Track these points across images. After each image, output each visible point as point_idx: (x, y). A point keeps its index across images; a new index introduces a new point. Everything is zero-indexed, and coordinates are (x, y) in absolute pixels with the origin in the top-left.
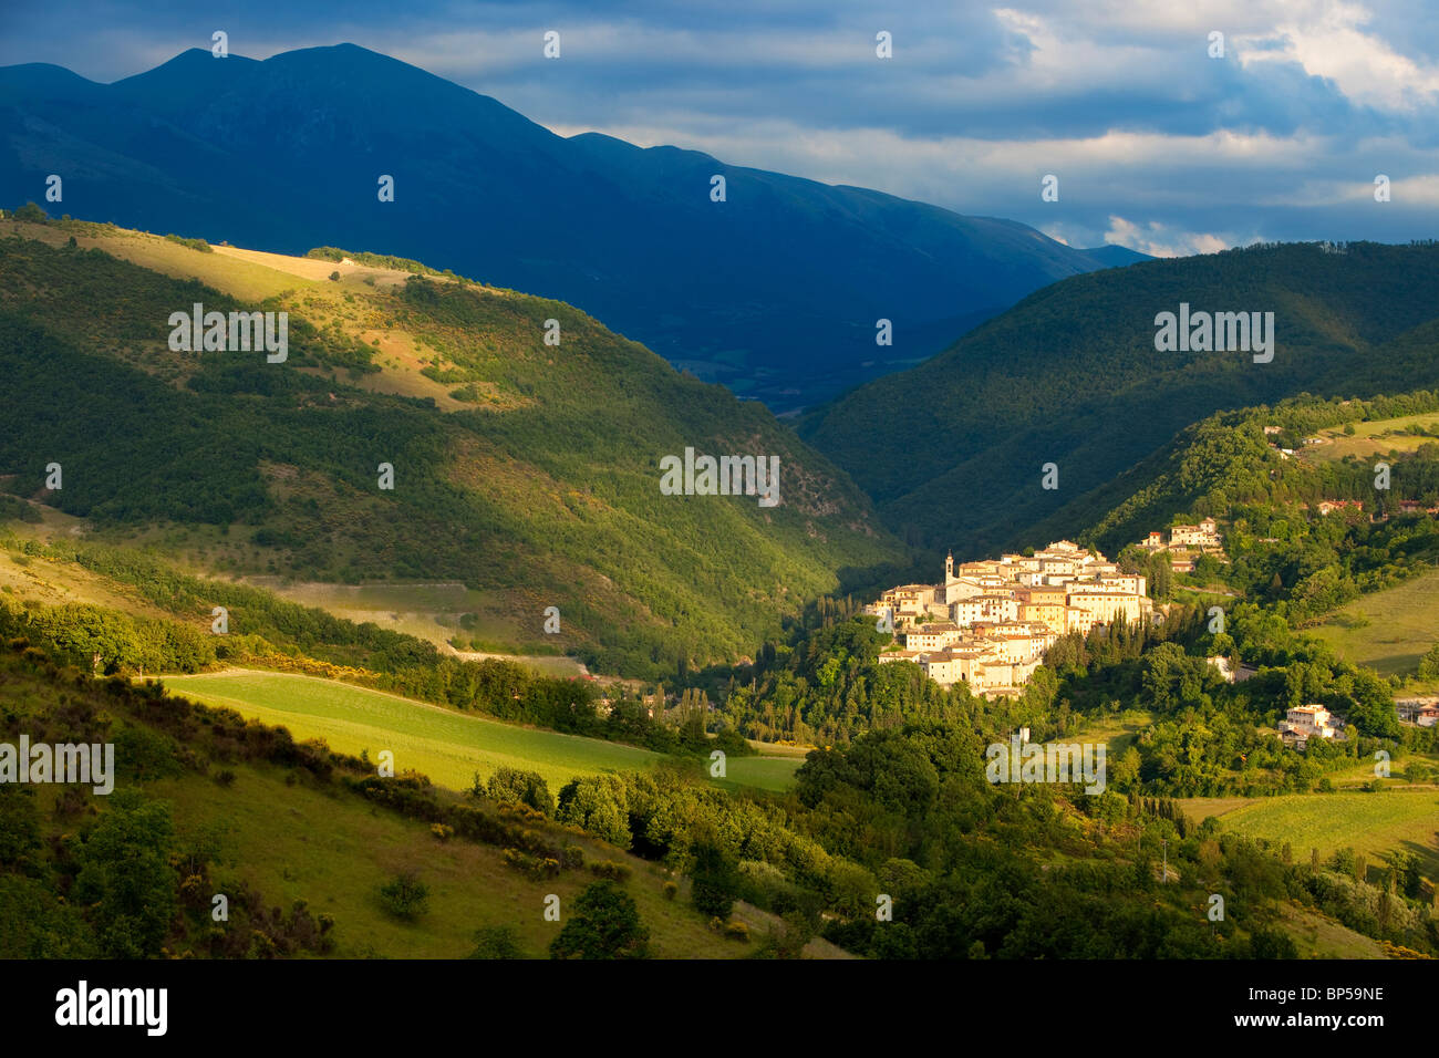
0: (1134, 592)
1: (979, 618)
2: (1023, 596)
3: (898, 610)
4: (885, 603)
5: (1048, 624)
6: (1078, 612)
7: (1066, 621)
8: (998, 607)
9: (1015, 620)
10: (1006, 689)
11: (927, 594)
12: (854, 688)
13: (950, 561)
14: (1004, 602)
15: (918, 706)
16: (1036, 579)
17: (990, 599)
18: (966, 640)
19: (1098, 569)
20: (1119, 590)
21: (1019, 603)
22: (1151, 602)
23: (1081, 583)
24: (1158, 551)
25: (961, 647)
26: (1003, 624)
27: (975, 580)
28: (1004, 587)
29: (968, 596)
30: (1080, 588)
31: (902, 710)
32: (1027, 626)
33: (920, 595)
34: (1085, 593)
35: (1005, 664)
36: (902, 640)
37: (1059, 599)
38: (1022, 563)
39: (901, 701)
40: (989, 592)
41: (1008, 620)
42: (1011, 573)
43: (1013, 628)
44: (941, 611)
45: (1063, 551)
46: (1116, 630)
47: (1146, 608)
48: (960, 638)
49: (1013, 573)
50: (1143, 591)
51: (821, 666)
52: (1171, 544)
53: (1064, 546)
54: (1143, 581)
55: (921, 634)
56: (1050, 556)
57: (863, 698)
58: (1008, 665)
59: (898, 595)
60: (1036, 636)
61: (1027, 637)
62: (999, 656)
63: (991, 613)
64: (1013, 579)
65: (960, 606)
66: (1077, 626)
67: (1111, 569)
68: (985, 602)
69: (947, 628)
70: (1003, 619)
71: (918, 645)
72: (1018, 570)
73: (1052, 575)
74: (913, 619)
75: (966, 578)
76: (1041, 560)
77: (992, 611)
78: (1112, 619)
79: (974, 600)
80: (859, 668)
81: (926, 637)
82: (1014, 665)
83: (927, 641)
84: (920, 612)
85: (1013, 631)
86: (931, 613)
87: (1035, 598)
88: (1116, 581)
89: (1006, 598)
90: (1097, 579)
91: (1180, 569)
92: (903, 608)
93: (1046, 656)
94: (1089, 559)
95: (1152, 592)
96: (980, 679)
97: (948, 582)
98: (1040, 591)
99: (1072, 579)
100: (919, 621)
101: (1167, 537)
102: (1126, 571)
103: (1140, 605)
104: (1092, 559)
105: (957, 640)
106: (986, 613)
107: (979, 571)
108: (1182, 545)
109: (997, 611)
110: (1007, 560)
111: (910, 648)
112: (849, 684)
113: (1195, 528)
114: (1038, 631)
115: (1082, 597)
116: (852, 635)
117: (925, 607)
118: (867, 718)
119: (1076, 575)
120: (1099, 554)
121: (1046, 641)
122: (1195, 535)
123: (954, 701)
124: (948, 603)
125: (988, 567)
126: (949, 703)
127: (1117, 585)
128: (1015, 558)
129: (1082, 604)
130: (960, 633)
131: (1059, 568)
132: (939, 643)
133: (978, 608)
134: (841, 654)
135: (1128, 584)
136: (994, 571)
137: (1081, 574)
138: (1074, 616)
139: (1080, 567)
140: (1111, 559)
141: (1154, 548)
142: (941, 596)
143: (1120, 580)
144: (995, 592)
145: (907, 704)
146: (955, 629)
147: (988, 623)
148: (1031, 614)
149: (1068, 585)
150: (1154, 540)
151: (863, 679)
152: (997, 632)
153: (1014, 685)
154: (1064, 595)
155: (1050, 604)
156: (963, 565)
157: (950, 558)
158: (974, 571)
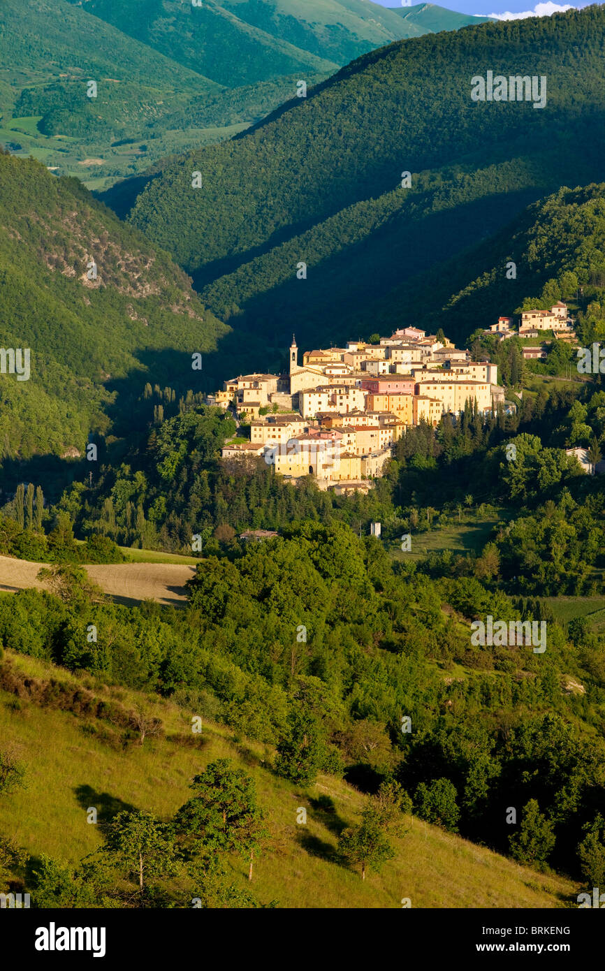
0: (485, 380)
1: (325, 408)
2: (371, 386)
3: (241, 401)
4: (227, 394)
5: (396, 414)
6: (428, 402)
7: (415, 411)
8: (344, 397)
9: (363, 410)
10: (355, 482)
11: (271, 383)
12: (197, 483)
13: (294, 349)
14: (351, 391)
15: (264, 501)
16: (384, 368)
17: (337, 390)
18: (312, 431)
19: (447, 356)
20: (470, 378)
21: (367, 393)
22: (502, 390)
23: (430, 371)
24: (508, 336)
25: (306, 438)
26: (349, 415)
27: (320, 368)
28: (351, 375)
29: (314, 385)
30: (429, 377)
31: (248, 505)
32: (374, 416)
33: (263, 385)
34: (434, 382)
35: (355, 456)
36: (245, 432)
37: (408, 387)
38: (368, 351)
39: (247, 496)
40: (335, 381)
41: (355, 410)
42: (357, 361)
43: (361, 419)
44: (284, 401)
45: (410, 338)
46: (467, 421)
47: (497, 397)
48: (306, 430)
49: (360, 361)
50: (494, 379)
51: (162, 460)
52: (521, 329)
53: (411, 332)
54: (494, 369)
55: (266, 425)
56: (398, 342)
57: (207, 492)
58: (357, 457)
59: (240, 386)
60: (384, 427)
61: (375, 428)
62: (347, 447)
63: (338, 404)
64: (359, 367)
65: (306, 396)
66: (427, 416)
67: (461, 356)
68: (331, 392)
69: (293, 419)
70: (350, 410)
71: (263, 437)
72: (364, 358)
73: (400, 363)
74: (256, 409)
75: (310, 366)
76: (388, 347)
77: (338, 401)
78: (463, 409)
79: (320, 389)
80: (202, 461)
81: (271, 428)
82: (363, 457)
83: (272, 433)
84: (264, 402)
85: (361, 422)
86: (275, 404)
87: (383, 387)
88: (465, 369)
89: (353, 387)
90: (447, 366)
91: (532, 355)
92: (247, 399)
93: (395, 447)
94: (437, 346)
95: (502, 380)
96: (328, 472)
97: (292, 372)
98: (388, 380)
99: (420, 367)
100: (262, 412)
101: (516, 322)
102: (476, 360)
103: (492, 394)
104: (441, 346)
105: (303, 431)
106: (333, 403)
107: (325, 359)
108: (533, 330)
109: (344, 400)
110: (353, 348)
111: (254, 440)
112: (191, 480)
113: (546, 312)
114: (386, 422)
115: (432, 386)
116: (193, 427)
117: (269, 397)
118: (212, 514)
119: (425, 363)
120: (447, 340)
121: (395, 432)
122: (546, 320)
123: (302, 494)
124: (293, 391)
125: (333, 355)
126: (297, 498)
127: (468, 373)
128: (361, 345)
129: (431, 394)
130: (306, 424)
131: (407, 355)
132: (286, 434)
133: (325, 398)
134: (183, 447)
135: (479, 371)
136: (339, 359)
137: (430, 361)
138: (423, 406)
139: (429, 354)
140: (460, 346)
141: (502, 335)
142: (285, 386)
143: (471, 368)
144: (341, 381)
145: (253, 499)
146: (301, 419)
147: (334, 413)
148: (380, 404)
149: (417, 374)
150: (503, 325)
151: (205, 472)
152: (345, 422)
153: (363, 478)
154: (413, 384)
155: (399, 394)
156: (307, 353)
157: (294, 346)
158: (319, 359)
